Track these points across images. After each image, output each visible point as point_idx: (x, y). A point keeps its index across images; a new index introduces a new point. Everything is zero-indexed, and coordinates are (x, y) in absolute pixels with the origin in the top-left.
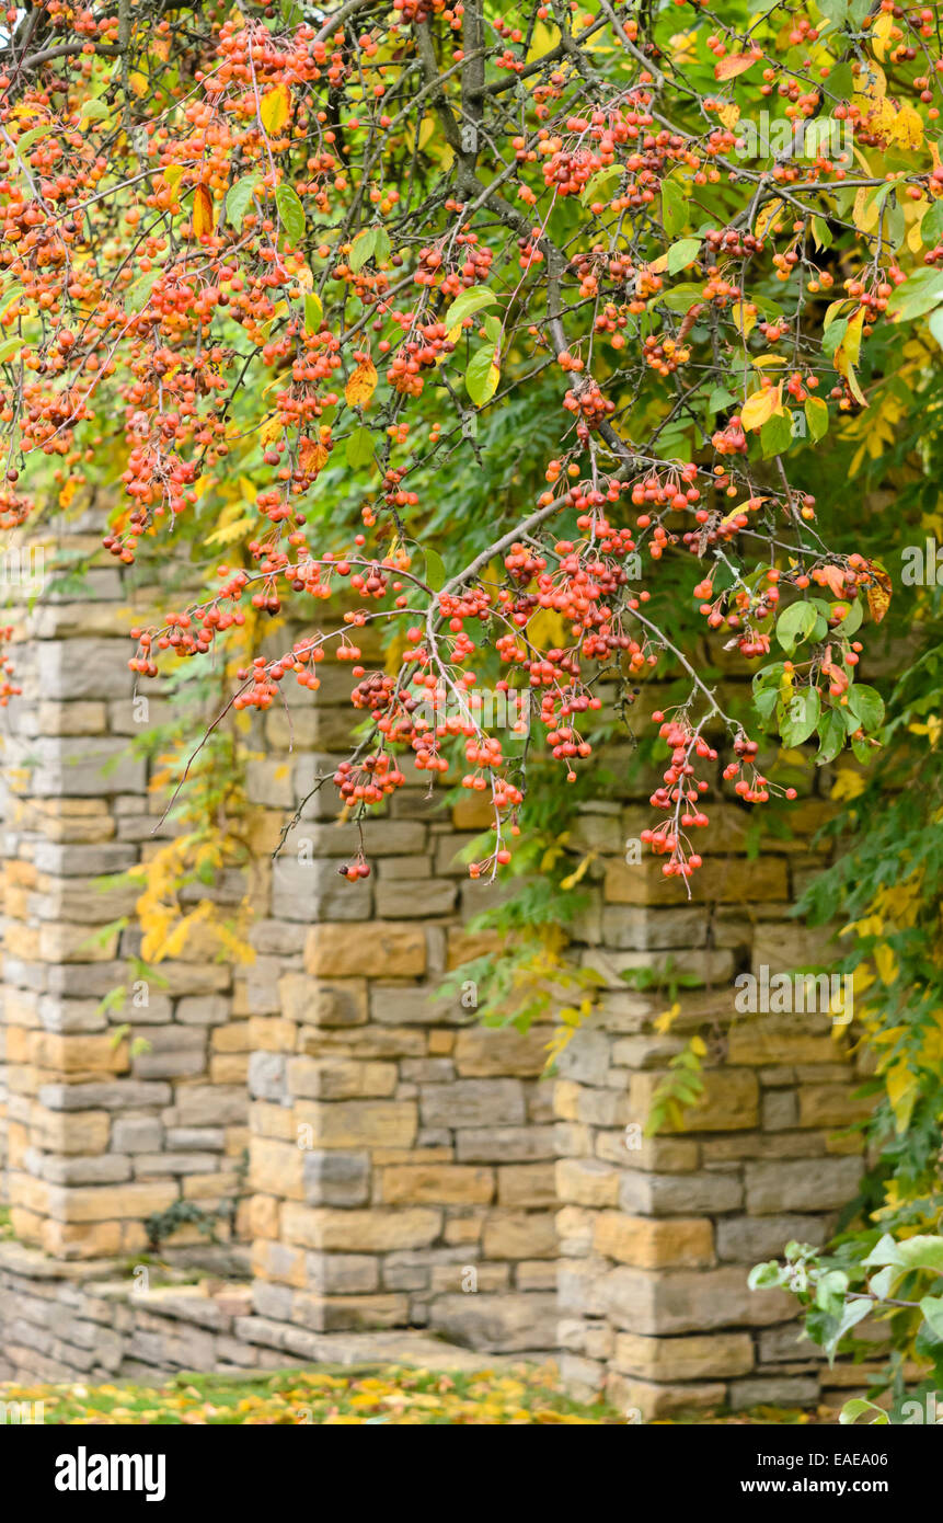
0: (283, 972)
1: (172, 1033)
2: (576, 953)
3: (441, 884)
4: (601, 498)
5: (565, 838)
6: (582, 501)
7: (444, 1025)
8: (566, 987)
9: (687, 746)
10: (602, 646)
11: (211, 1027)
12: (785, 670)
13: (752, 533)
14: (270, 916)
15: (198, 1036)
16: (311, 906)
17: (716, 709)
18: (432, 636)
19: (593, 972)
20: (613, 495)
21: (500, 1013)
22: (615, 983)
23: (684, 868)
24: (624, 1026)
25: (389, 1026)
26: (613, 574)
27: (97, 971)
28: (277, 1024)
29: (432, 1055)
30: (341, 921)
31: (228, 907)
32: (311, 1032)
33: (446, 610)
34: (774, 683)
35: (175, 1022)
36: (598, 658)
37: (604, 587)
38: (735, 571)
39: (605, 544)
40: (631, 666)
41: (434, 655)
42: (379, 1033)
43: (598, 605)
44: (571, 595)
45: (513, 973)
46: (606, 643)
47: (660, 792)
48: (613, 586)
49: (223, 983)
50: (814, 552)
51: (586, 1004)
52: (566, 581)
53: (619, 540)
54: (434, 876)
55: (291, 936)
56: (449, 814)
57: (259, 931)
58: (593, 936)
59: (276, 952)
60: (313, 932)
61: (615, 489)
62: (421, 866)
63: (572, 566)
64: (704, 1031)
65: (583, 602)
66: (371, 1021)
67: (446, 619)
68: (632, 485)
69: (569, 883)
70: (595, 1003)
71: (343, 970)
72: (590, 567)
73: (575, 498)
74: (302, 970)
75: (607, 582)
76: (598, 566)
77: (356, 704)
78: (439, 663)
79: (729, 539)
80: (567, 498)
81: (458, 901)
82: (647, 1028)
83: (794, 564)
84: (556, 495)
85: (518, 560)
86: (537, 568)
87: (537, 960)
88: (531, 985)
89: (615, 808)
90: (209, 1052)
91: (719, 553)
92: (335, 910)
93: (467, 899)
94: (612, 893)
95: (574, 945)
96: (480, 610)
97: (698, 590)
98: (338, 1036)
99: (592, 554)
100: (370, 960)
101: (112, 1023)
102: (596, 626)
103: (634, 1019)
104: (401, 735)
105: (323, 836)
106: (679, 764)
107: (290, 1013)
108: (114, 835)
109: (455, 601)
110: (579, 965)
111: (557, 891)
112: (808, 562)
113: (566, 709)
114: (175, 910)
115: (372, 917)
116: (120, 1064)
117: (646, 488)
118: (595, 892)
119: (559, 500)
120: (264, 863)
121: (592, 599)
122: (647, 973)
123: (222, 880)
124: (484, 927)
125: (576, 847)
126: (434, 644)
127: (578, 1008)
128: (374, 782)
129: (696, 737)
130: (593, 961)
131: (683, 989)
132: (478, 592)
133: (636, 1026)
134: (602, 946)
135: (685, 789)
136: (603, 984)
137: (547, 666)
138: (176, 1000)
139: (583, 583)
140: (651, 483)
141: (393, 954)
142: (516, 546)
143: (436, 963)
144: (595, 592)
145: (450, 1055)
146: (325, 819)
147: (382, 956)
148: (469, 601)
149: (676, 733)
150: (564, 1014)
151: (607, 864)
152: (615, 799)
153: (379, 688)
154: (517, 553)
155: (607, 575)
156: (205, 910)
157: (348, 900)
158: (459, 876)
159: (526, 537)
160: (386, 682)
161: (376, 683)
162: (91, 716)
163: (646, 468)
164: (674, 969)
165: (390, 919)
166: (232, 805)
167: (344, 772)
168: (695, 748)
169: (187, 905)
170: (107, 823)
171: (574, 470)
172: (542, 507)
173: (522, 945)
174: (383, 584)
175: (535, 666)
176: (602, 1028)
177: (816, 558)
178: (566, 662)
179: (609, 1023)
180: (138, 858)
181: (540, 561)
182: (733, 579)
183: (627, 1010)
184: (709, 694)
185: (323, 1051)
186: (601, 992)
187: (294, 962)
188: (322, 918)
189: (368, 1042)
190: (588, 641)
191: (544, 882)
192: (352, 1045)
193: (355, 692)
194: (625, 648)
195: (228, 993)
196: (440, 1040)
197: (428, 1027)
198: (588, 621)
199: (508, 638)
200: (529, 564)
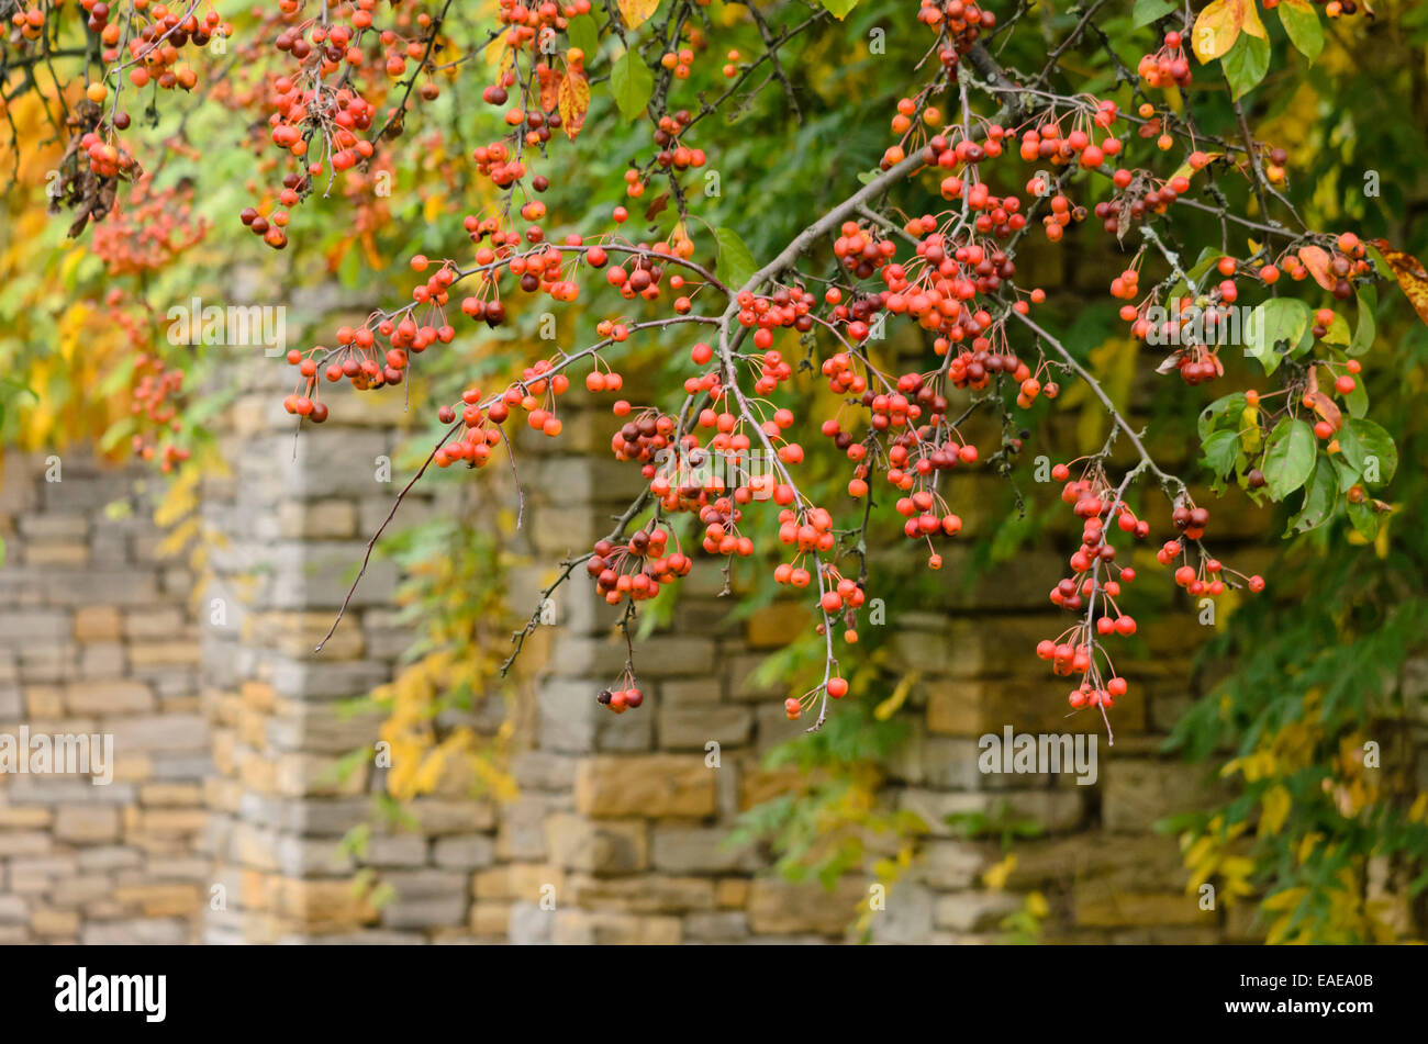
0: (551, 811)
1: (427, 879)
2: (891, 795)
3: (733, 711)
4: (976, 150)
5: (880, 656)
6: (948, 156)
7: (738, 873)
8: (881, 833)
9: (1104, 515)
10: (977, 369)
11: (473, 872)
12: (1248, 403)
13: (1194, 202)
14: (536, 746)
15: (458, 881)
16: (582, 734)
17: (1146, 460)
18: (727, 354)
19: (914, 817)
20: (992, 146)
21: (803, 864)
22: (940, 828)
23: (1101, 697)
24: (951, 880)
25: (674, 875)
26: (994, 262)
27: (342, 807)
28: (542, 872)
29: (724, 909)
30: (619, 753)
31: (486, 734)
32: (581, 882)
33: (749, 315)
34: (1231, 423)
35: (432, 865)
36: (972, 385)
37: (981, 281)
38: (1172, 258)
39: (983, 220)
40: (1020, 398)
41: (732, 383)
42: (661, 883)
43: (971, 309)
44: (934, 295)
45: (817, 815)
46: (984, 364)
47: (1066, 584)
48: (994, 280)
49: (485, 820)
50: (1286, 231)
51: (905, 855)
52: (926, 274)
53: (1001, 214)
54: (726, 700)
55: (560, 769)
56: (743, 629)
57: (523, 765)
58: (913, 771)
59: (544, 788)
60: (584, 767)
61: (995, 138)
62: (712, 689)
63: (934, 251)
64: (1047, 886)
65: (951, 305)
66: (652, 869)
67: (748, 330)
68: (1021, 133)
69: (885, 710)
70: (916, 851)
71: (620, 808)
72: (961, 253)
73: (938, 151)
74: (571, 810)
75: (985, 274)
76: (974, 251)
77: (619, 454)
78: (739, 395)
79: (1162, 211)
80: (927, 151)
81: (754, 732)
82: (978, 884)
83: (1256, 249)
84: (907, 150)
85: (855, 243)
86: (881, 254)
87: (846, 800)
88: (839, 828)
89: (939, 621)
90: (471, 899)
91: (1148, 231)
92: (611, 739)
93: (766, 730)
94: (939, 720)
95: (890, 784)
96: (798, 316)
97: (1117, 286)
98: (614, 886)
99: (965, 233)
100: (650, 798)
101: (360, 866)
102: (970, 337)
103: (960, 872)
104: (684, 500)
105: (598, 655)
106: (1093, 543)
107: (558, 858)
108: (363, 654)
109: (762, 303)
110: (895, 807)
111: (870, 719)
112: (1278, 245)
113: (925, 465)
114: (426, 739)
115: (654, 747)
116: (369, 913)
117: (1041, 137)
118: (915, 722)
119: (913, 158)
120: (531, 686)
121: (966, 301)
122: (976, 818)
123: (480, 706)
124: (785, 762)
125: (894, 666)
126: (731, 367)
127: (893, 858)
128: (646, 568)
129: (1118, 503)
130: (916, 805)
131: (1020, 839)
132: (796, 292)
133: (964, 881)
134: (925, 785)
135: (1103, 579)
136: (924, 830)
137: (899, 401)
138: (433, 840)
139: (950, 276)
140: (1050, 129)
141: (679, 791)
142: (848, 226)
143: (728, 802)
144: (968, 289)
145: (742, 907)
146: (599, 634)
147: (664, 793)
148: (783, 304)
149: (1087, 496)
150: (880, 866)
151: (930, 688)
152: (941, 609)
153: (653, 432)
154: (849, 235)
155: (985, 265)
156: (460, 740)
157: (626, 729)
158: (753, 702)
159: (865, 210)
160: (663, 422)
161: (646, 424)
162: (337, 517)
163: (1038, 110)
164: (1011, 814)
165: (676, 750)
166: (494, 619)
167: (602, 554)
168: (1116, 517)
169: (440, 733)
170: (354, 640)
171: (932, 115)
172: (887, 167)
173: (828, 781)
174: (655, 279)
175: (880, 400)
176: (923, 882)
177: (1290, 240)
178: (925, 392)
179: (932, 876)
180: (389, 679)
181: (887, 246)
182: (1170, 269)
183: (956, 862)
184: (1136, 437)
185: (597, 902)
186: (921, 840)
187: (562, 801)
188: (598, 748)
189: (648, 893)
190: (958, 361)
191: (855, 709)
192: (630, 897)
193: (618, 438)
194: (1013, 371)
195: (492, 833)
196: (732, 891)
197: (717, 876)
198: (958, 332)
199: (840, 359)
200: (870, 249)
